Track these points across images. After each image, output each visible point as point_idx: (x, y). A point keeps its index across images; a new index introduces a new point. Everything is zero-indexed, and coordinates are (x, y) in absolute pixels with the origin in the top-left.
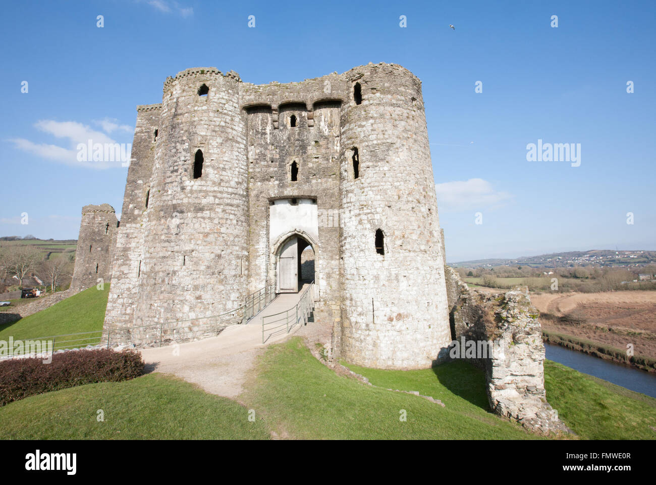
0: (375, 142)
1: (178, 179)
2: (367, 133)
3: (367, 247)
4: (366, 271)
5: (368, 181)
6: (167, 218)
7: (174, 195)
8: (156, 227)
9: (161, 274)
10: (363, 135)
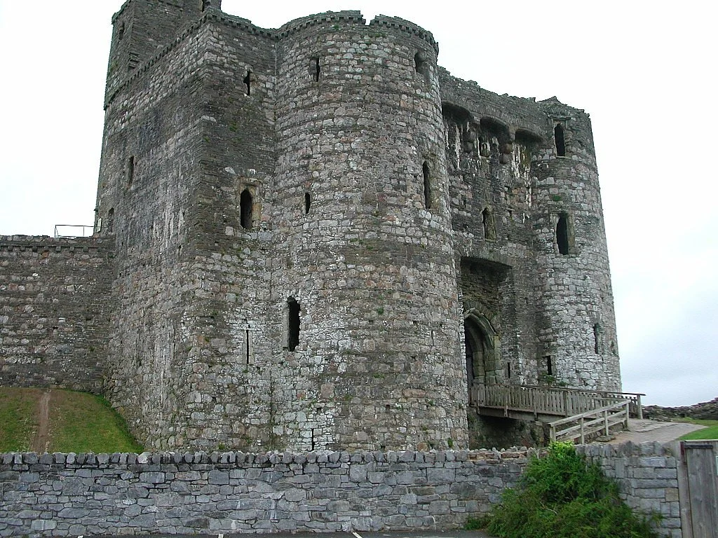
0: (587, 214)
1: (409, 202)
2: (579, 199)
5: (584, 261)
6: (398, 265)
7: (406, 229)
8: (376, 276)
9: (402, 357)
10: (574, 200)
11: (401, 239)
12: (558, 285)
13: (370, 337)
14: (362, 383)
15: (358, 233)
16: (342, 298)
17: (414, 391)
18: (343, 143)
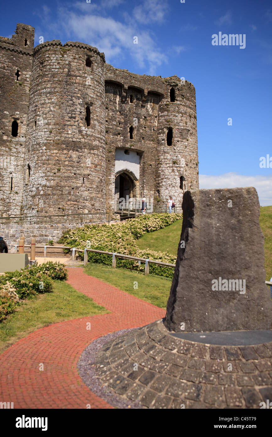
0: (182, 127)
1: (76, 123)
2: (179, 121)
3: (176, 185)
4: (175, 198)
5: (178, 149)
6: (69, 150)
7: (74, 135)
8: (58, 155)
9: (67, 188)
10: (176, 121)
11: (71, 139)
12: (165, 159)
13: (54, 180)
14: (49, 198)
15: (52, 137)
16: (44, 164)
17: (72, 202)
18: (49, 99)
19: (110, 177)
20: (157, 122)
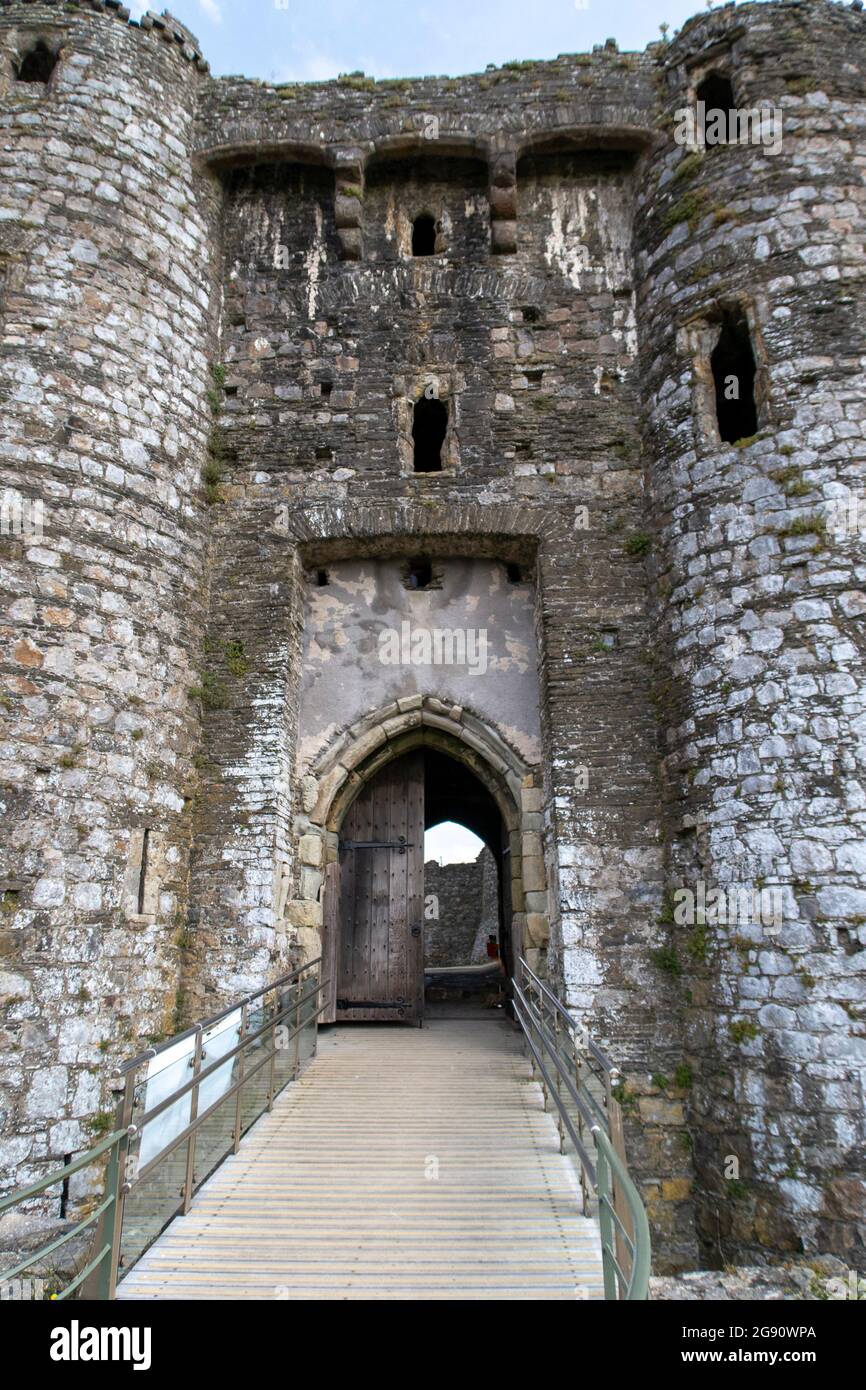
0: (833, 274)
2: (789, 242)
5: (819, 437)
10: (763, 249)
12: (708, 551)
19: (237, 772)
20: (631, 322)
